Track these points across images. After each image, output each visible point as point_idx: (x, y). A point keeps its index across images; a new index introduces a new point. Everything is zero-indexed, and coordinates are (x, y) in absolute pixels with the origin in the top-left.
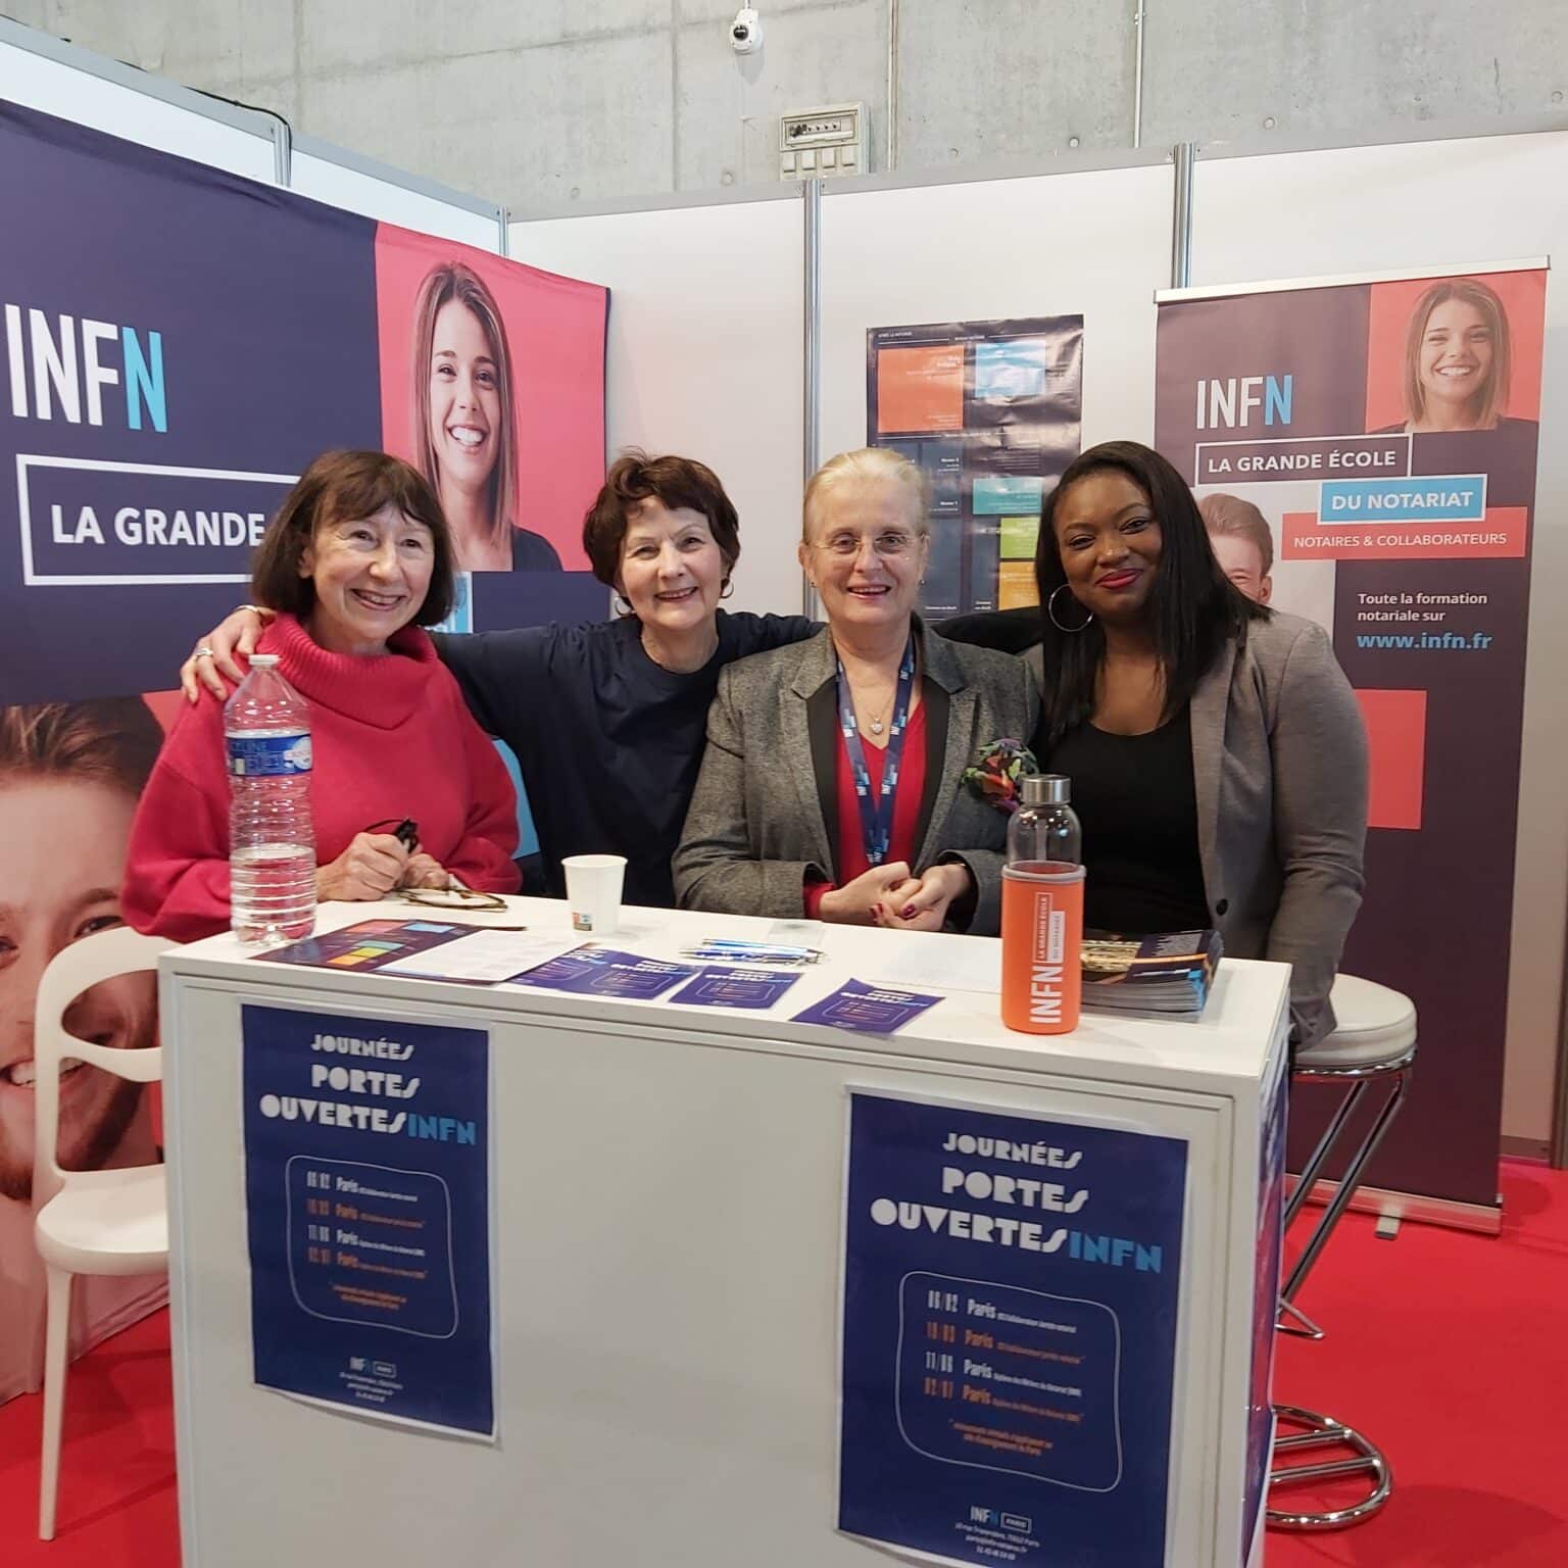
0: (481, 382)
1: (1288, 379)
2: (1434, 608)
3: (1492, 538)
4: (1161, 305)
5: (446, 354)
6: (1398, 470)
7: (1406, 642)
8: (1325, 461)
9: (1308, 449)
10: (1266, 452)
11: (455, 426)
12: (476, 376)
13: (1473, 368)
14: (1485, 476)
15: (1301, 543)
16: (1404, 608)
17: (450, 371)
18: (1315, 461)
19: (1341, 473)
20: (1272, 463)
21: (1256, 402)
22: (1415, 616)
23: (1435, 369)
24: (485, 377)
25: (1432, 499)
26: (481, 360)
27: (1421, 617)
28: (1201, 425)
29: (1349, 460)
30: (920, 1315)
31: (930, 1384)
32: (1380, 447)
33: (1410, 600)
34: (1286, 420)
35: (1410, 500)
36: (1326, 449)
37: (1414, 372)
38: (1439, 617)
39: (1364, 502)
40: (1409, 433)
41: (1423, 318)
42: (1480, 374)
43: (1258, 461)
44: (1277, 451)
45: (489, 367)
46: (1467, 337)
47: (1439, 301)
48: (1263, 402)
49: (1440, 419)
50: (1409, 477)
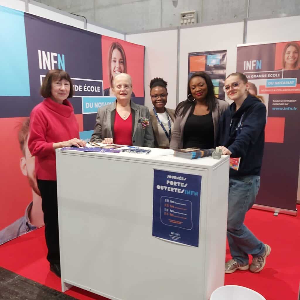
0: (121, 63)
1: (261, 61)
2: (287, 103)
3: (297, 90)
4: (238, 47)
5: (115, 58)
6: (281, 77)
7: (281, 109)
8: (267, 76)
9: (264, 74)
10: (257, 74)
11: (116, 71)
12: (119, 62)
13: (295, 58)
14: (296, 78)
15: (262, 91)
16: (281, 103)
17: (115, 61)
18: (265, 76)
19: (270, 78)
20: (257, 76)
21: (255, 65)
22: (283, 104)
23: (288, 59)
24: (121, 62)
25: (287, 83)
26: (121, 59)
27: (284, 104)
28: (245, 69)
29: (272, 75)
30: (164, 203)
31: (165, 213)
32: (277, 73)
33: (282, 101)
34: (260, 68)
35: (283, 83)
36: (267, 74)
37: (284, 59)
38: (288, 104)
39: (274, 83)
40: (283, 71)
41: (285, 49)
42: (296, 60)
43: (255, 76)
44: (258, 74)
45: (122, 60)
46: (294, 53)
47: (288, 46)
48: (256, 65)
49: (288, 68)
50: (282, 79)
